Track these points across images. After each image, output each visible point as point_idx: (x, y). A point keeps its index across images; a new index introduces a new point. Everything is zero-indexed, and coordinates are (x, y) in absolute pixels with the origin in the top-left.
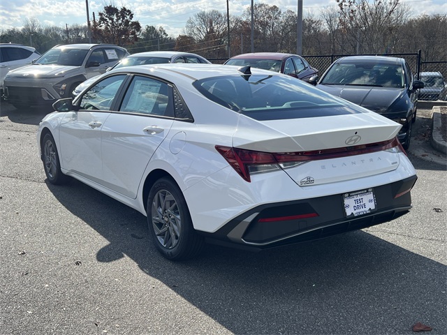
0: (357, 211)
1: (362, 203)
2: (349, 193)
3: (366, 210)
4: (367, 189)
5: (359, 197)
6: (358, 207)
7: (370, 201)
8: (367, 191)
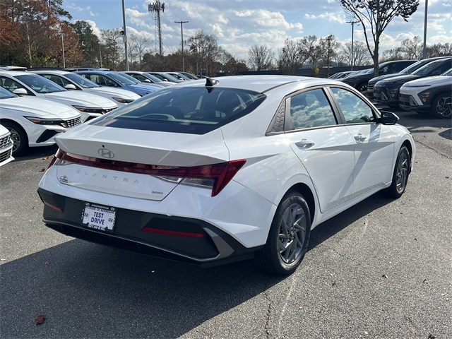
0: (94, 223)
1: (101, 218)
2: (91, 203)
3: (102, 227)
4: (110, 207)
5: (100, 211)
6: (95, 220)
7: (110, 220)
8: (109, 208)
